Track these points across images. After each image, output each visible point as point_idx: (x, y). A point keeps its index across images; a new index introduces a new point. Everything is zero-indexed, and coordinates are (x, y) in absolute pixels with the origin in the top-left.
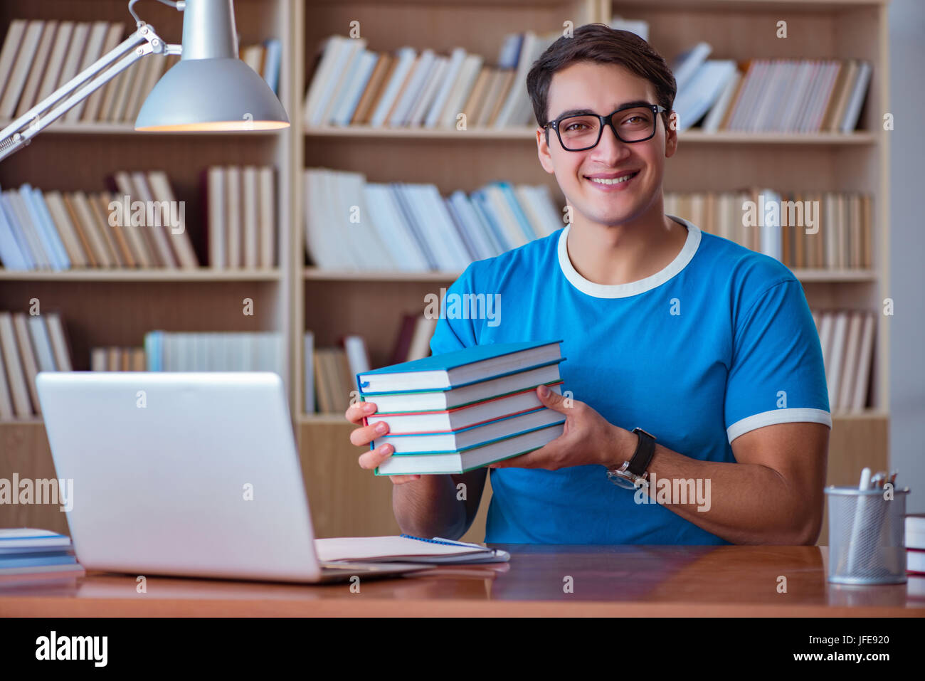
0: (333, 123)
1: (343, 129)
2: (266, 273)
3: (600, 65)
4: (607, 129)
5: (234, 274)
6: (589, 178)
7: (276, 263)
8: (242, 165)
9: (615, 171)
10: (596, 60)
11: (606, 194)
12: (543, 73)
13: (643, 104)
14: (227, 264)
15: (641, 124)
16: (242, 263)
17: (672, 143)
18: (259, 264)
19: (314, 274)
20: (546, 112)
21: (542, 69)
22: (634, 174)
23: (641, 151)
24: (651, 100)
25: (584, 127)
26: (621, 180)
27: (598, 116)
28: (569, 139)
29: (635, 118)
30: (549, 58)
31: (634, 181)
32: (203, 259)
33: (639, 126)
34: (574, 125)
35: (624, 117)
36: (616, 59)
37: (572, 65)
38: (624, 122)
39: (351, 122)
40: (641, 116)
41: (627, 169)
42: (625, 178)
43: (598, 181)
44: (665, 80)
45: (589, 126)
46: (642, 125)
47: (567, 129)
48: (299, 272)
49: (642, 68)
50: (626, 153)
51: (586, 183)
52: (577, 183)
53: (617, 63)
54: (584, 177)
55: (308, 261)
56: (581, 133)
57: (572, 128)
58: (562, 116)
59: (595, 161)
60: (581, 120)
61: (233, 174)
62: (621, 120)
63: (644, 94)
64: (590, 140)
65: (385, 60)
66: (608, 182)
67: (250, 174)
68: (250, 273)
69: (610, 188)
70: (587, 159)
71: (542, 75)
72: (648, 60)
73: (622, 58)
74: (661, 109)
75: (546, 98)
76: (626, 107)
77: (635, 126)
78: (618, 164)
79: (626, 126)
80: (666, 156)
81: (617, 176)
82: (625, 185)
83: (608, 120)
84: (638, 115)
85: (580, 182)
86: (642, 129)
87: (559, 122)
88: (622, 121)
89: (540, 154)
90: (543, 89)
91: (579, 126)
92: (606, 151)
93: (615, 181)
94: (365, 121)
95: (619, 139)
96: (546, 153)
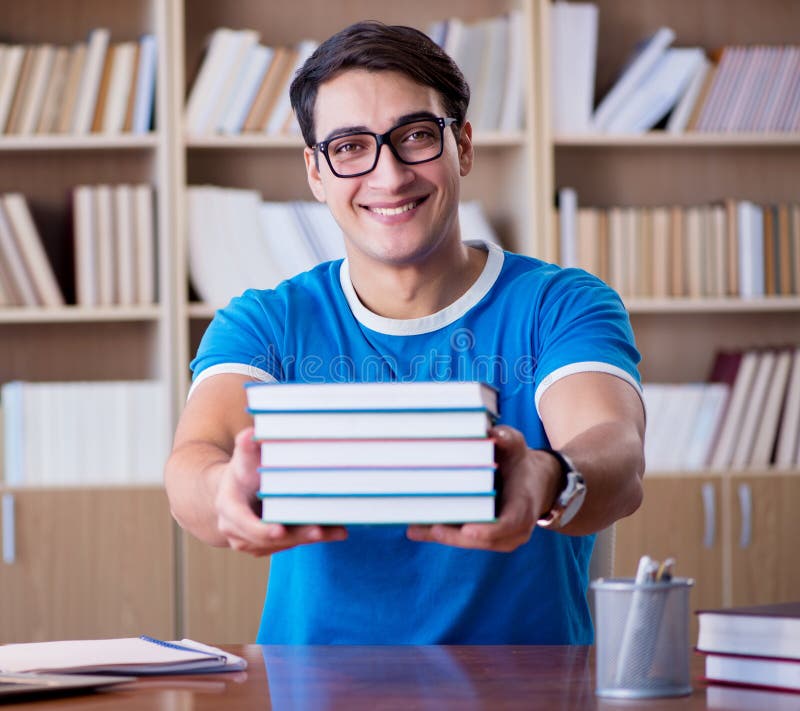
0: (221, 132)
1: (232, 139)
2: (144, 311)
3: (373, 74)
4: (385, 149)
5: (107, 312)
6: (366, 208)
7: (156, 299)
8: (113, 183)
9: (398, 199)
10: (368, 67)
11: (388, 227)
12: (308, 84)
13: (427, 116)
14: (98, 302)
15: (425, 140)
16: (116, 300)
17: (467, 159)
18: (136, 300)
19: (199, 311)
20: (314, 130)
21: (306, 80)
22: (421, 201)
23: (428, 172)
24: (437, 110)
25: (358, 148)
26: (405, 208)
27: (374, 135)
28: (342, 162)
29: (418, 134)
30: (313, 66)
31: (422, 208)
32: (70, 295)
33: (423, 143)
34: (346, 146)
35: (405, 133)
36: (392, 64)
37: (340, 74)
38: (406, 139)
39: (242, 130)
40: (425, 130)
41: (413, 196)
42: (411, 206)
43: (378, 211)
44: (453, 86)
45: (364, 146)
46: (427, 141)
47: (338, 151)
48: (184, 310)
49: (425, 74)
50: (410, 175)
51: (363, 213)
52: (352, 214)
53: (392, 70)
54: (360, 206)
55: (193, 296)
56: (355, 155)
57: (344, 149)
58: (331, 136)
59: (373, 188)
60: (355, 139)
61: (104, 193)
62: (402, 136)
63: (428, 104)
64: (366, 162)
65: (281, 55)
66: (390, 212)
67: (123, 193)
68: (126, 312)
69: (393, 220)
70: (363, 185)
71: (305, 88)
72: (431, 63)
73: (399, 63)
74: (449, 121)
75: (312, 115)
76: (406, 121)
77: (418, 144)
78: (401, 190)
79: (408, 144)
80: (462, 174)
81: (400, 204)
82: (411, 215)
83: (386, 139)
84: (422, 129)
85: (355, 213)
86: (426, 146)
87: (326, 143)
88: (403, 138)
89: (310, 179)
90: (308, 102)
91: (352, 146)
92: (386, 175)
93: (399, 211)
94: (259, 129)
95: (400, 160)
96: (317, 178)
